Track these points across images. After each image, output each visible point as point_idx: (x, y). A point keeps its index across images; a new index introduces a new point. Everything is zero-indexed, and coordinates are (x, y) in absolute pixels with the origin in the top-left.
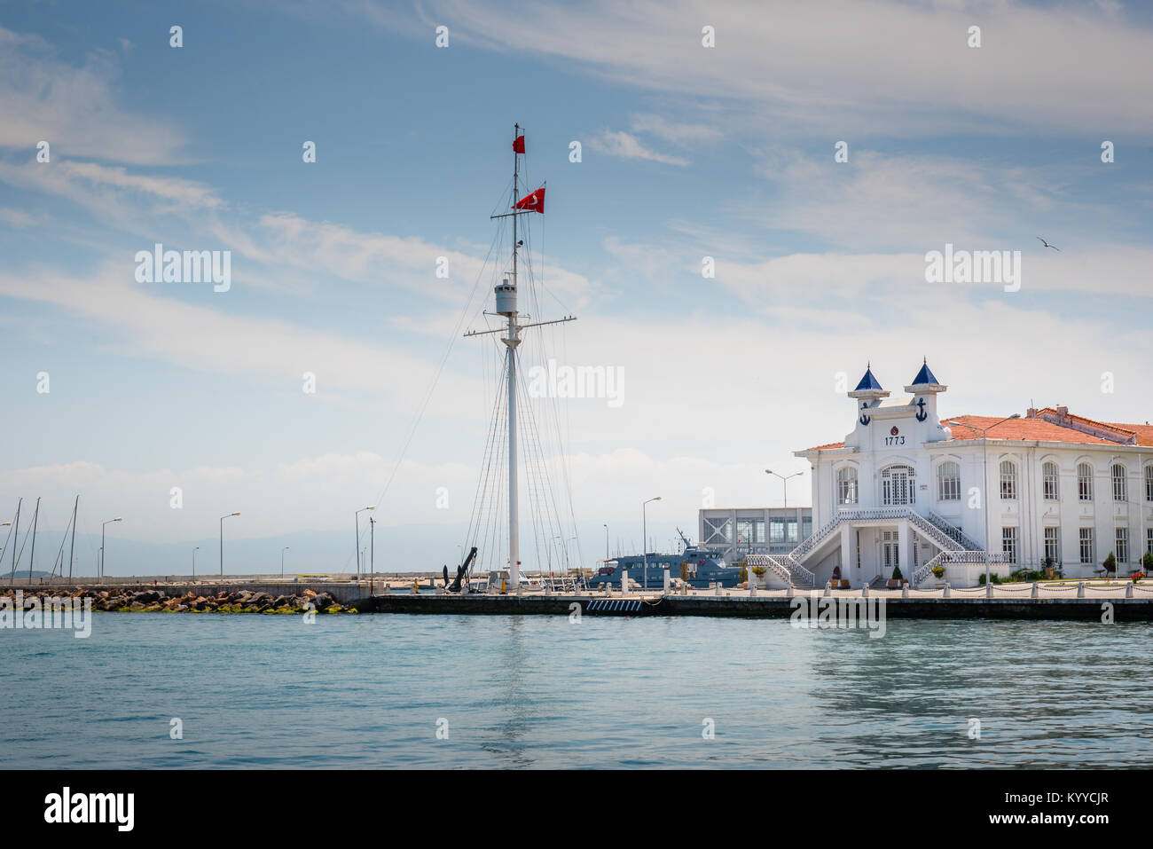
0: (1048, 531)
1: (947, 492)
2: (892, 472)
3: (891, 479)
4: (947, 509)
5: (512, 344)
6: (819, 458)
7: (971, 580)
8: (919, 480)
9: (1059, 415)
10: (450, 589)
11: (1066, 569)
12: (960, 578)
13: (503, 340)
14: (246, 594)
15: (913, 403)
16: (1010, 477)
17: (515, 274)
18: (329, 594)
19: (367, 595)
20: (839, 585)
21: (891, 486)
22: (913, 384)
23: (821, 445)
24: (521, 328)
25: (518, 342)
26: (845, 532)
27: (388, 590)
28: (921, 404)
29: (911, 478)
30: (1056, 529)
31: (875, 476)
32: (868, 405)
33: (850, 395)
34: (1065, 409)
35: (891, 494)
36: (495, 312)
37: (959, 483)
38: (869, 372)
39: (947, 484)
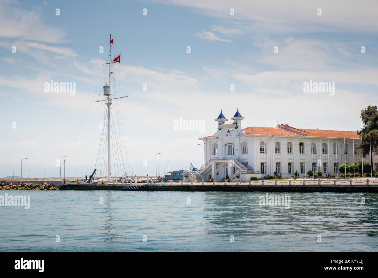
0: (277, 164)
1: (244, 151)
2: (228, 145)
3: (227, 147)
4: (244, 157)
5: (109, 105)
6: (207, 140)
7: (248, 179)
8: (235, 148)
9: (286, 126)
10: (87, 182)
11: (283, 176)
12: (244, 179)
13: (106, 103)
14: (27, 184)
15: (234, 123)
16: (264, 147)
17: (110, 82)
18: (52, 184)
19: (63, 184)
20: (210, 181)
21: (228, 149)
22: (234, 117)
23: (208, 136)
24: (112, 99)
25: (111, 104)
26: (213, 164)
27: (69, 183)
28: (236, 123)
29: (233, 147)
30: (280, 163)
31: (223, 146)
32: (221, 123)
33: (215, 120)
34: (287, 125)
35: (228, 152)
36: (103, 94)
37: (247, 148)
38: (221, 113)
39: (244, 149)
